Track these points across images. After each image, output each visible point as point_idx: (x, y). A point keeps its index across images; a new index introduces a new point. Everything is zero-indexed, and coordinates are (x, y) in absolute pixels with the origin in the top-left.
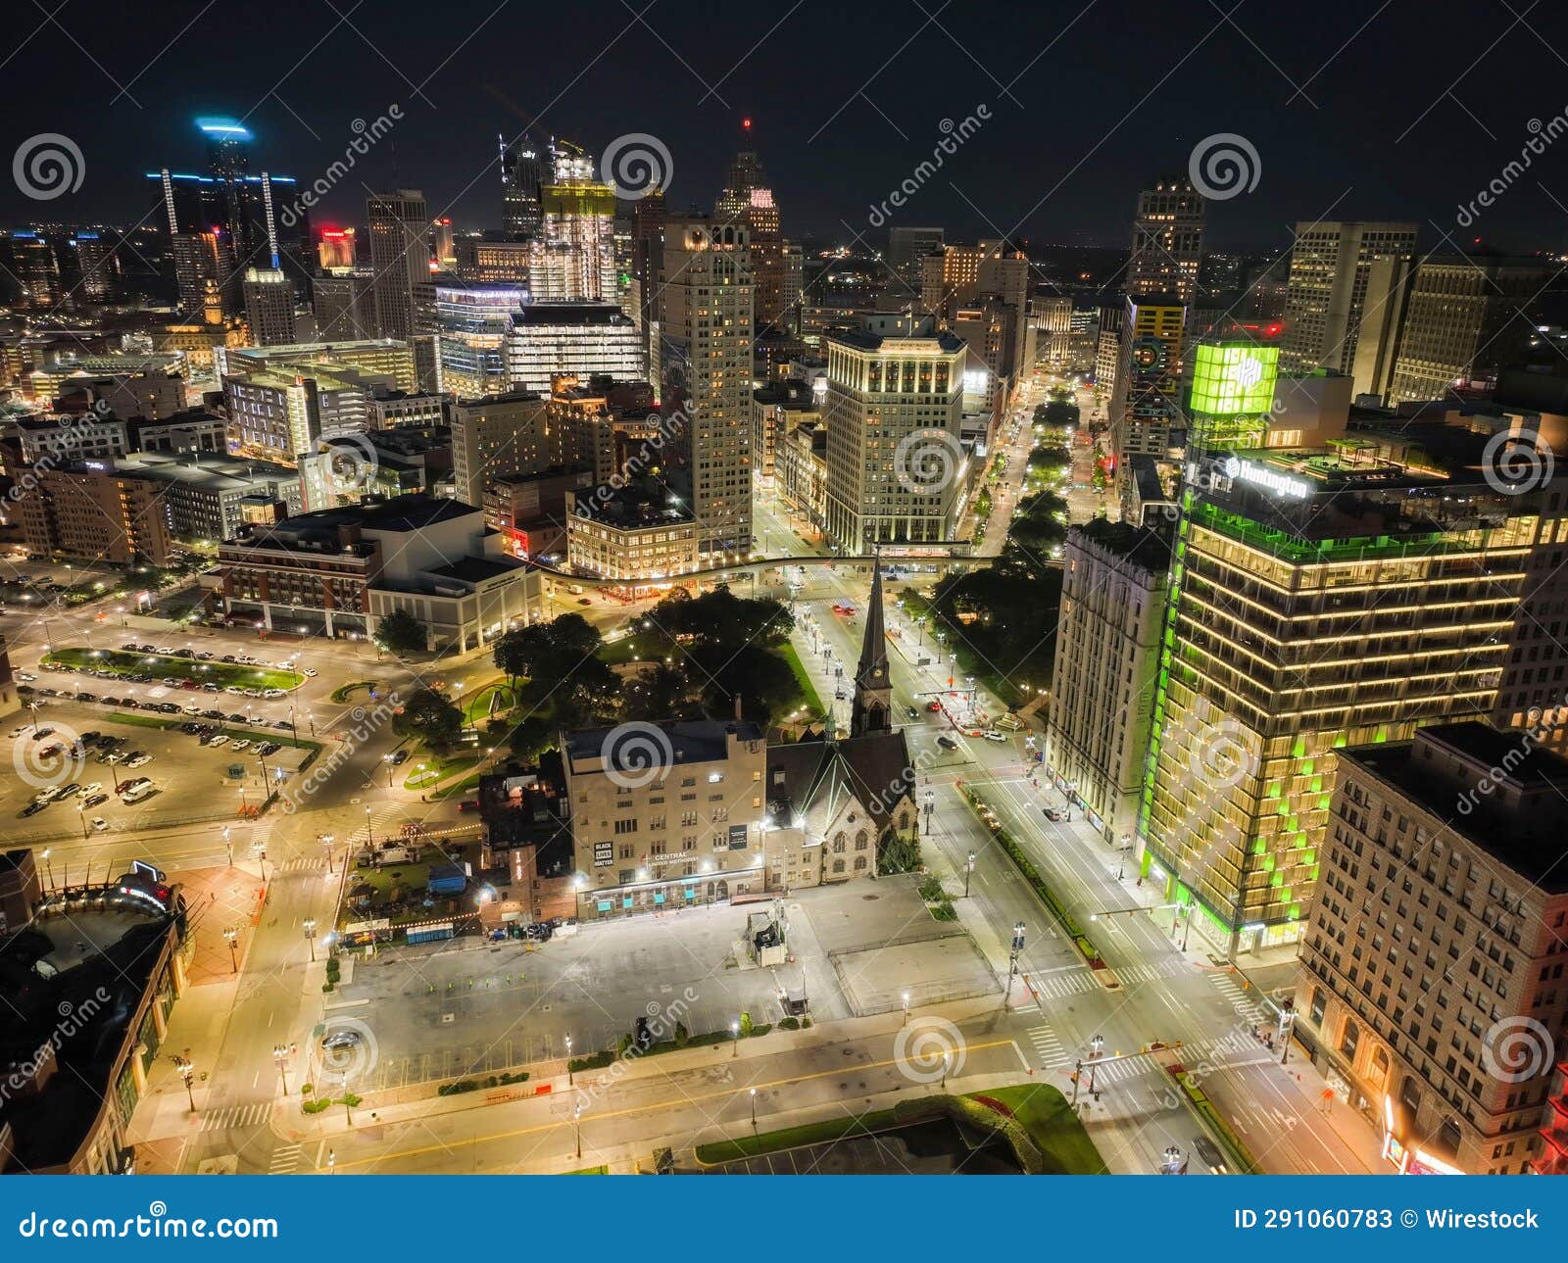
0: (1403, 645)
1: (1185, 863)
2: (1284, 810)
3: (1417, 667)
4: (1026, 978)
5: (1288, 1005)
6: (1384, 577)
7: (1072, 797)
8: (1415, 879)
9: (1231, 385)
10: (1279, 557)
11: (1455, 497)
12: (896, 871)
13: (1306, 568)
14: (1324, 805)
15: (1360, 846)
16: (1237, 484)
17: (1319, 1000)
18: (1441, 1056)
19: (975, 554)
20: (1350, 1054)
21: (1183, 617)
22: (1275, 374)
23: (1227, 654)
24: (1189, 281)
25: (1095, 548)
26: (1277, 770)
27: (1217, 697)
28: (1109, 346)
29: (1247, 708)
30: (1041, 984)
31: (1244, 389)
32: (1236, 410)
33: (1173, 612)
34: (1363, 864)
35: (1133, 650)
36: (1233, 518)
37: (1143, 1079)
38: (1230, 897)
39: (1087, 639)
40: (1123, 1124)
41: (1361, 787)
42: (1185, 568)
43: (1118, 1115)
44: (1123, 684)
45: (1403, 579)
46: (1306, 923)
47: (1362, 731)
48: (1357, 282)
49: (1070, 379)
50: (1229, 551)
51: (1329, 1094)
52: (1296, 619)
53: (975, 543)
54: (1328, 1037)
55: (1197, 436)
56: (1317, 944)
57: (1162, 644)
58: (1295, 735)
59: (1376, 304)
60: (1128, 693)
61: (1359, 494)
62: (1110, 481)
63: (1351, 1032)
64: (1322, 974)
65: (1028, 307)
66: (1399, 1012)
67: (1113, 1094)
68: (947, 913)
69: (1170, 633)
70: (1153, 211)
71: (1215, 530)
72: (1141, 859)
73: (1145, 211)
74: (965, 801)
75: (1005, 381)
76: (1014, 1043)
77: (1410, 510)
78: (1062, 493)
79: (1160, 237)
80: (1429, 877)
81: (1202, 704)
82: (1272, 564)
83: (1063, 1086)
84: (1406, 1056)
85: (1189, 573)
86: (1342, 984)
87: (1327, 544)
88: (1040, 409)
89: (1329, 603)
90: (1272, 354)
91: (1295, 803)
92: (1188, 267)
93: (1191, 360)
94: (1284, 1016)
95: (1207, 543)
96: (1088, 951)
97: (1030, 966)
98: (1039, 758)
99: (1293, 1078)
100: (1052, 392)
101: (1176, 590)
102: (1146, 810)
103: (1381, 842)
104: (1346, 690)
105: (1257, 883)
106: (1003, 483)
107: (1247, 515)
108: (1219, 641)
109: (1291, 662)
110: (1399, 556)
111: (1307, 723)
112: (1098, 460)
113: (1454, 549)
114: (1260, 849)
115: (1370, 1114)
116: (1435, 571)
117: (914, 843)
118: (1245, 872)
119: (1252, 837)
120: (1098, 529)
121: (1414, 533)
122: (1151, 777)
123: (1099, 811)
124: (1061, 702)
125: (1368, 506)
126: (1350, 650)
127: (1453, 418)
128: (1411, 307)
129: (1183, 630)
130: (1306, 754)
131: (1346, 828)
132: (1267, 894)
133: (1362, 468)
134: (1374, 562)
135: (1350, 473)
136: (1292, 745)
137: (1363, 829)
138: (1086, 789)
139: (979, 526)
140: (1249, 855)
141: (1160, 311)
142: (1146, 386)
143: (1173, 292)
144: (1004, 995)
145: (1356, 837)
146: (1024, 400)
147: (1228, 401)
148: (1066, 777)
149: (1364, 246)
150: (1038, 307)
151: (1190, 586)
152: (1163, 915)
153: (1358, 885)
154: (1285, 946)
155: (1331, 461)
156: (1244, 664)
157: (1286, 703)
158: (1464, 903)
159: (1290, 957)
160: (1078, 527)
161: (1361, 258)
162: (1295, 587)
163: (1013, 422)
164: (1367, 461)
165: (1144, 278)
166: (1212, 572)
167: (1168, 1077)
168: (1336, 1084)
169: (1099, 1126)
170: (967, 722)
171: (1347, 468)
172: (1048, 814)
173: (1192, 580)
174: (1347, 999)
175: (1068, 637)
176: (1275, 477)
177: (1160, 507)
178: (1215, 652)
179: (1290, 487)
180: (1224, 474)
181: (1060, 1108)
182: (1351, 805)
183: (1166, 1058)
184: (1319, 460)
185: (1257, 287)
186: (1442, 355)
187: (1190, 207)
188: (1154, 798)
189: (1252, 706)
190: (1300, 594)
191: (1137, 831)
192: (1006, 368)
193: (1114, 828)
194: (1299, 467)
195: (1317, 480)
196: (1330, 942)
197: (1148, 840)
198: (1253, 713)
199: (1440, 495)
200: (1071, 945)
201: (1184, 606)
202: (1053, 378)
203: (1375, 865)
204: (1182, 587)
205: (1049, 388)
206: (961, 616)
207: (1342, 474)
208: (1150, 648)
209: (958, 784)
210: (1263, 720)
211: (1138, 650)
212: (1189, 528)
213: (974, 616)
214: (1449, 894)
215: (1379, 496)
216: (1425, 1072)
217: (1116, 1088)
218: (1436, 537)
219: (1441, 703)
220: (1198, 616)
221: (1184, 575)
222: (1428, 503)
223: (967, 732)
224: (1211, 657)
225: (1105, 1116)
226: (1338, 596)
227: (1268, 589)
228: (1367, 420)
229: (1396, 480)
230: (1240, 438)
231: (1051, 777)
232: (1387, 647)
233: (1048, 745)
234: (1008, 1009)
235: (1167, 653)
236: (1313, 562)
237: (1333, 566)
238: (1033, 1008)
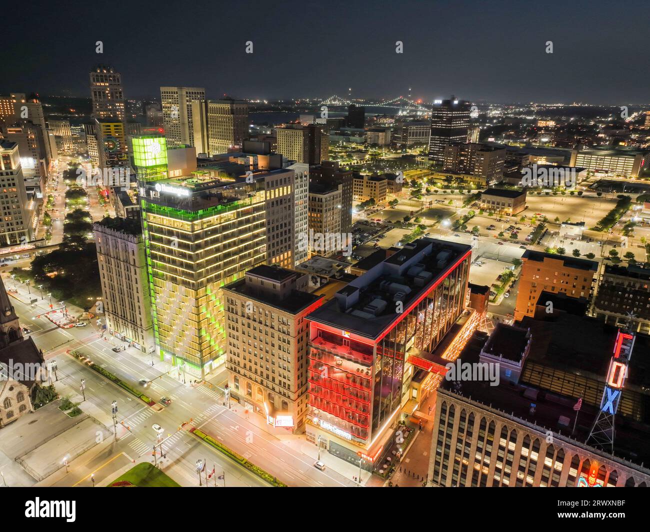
0: (235, 244)
1: (178, 349)
2: (208, 316)
3: (241, 251)
4: (122, 424)
5: (227, 386)
6: (223, 220)
7: (124, 339)
8: (256, 325)
9: (149, 154)
10: (184, 220)
11: (239, 188)
12: (44, 404)
13: (195, 222)
14: (222, 309)
15: (237, 320)
16: (161, 194)
17: (236, 380)
18: (277, 382)
19: (49, 244)
20: (250, 394)
21: (153, 251)
22: (166, 148)
23: (174, 262)
24: (121, 112)
25: (108, 231)
26: (203, 301)
27: (174, 280)
28: (92, 141)
29: (186, 281)
30: (130, 423)
31: (155, 155)
32: (154, 164)
33: (148, 251)
34: (239, 325)
35: (135, 270)
36: (163, 208)
37: (182, 440)
38: (197, 355)
39: (114, 271)
40: (178, 461)
41: (233, 299)
42: (149, 231)
43: (175, 459)
44: (135, 286)
45: (229, 220)
46: (226, 354)
47: (228, 278)
48: (188, 111)
49: (77, 157)
50: (165, 221)
51: (247, 412)
52: (196, 242)
53: (47, 239)
54: (242, 392)
55: (141, 177)
56: (231, 360)
57: (147, 264)
58: (206, 286)
59: (197, 118)
60: (137, 288)
61: (207, 191)
62: (108, 200)
63: (249, 386)
64: (235, 371)
65: (47, 126)
66: (262, 372)
67: (171, 452)
68: (78, 412)
69: (149, 259)
70: (98, 81)
71: (157, 214)
72: (159, 354)
73: (94, 81)
74: (73, 358)
75: (43, 161)
76: (124, 453)
77: (226, 195)
78: (86, 209)
79: (104, 93)
80: (260, 322)
81: (169, 285)
82: (183, 223)
83: (149, 460)
84: (267, 387)
85: (151, 233)
86: (242, 371)
87: (201, 212)
88: (65, 172)
89: (206, 234)
90: (163, 140)
91: (212, 311)
92: (120, 106)
93: (131, 146)
94: (226, 391)
95: (155, 219)
96: (146, 400)
97: (122, 417)
98: (104, 327)
99: (234, 412)
100: (70, 164)
101: (147, 242)
102: (157, 334)
103: (243, 316)
104: (220, 265)
105: (205, 346)
106: (55, 209)
107: (168, 206)
108: (169, 258)
109: (198, 259)
110: (226, 212)
111: (209, 281)
112: (100, 192)
113: (243, 206)
114: (203, 333)
115: (261, 412)
116: (238, 215)
117: (51, 387)
118: (200, 344)
119: (200, 330)
120: (107, 222)
121: (229, 202)
122: (155, 320)
123: (137, 341)
124: (109, 300)
125: (211, 195)
126: (218, 250)
127: (232, 159)
128: (209, 120)
129: (154, 257)
130: (211, 292)
131: (231, 315)
132: (210, 349)
133: (206, 181)
134: (218, 216)
135: (202, 184)
136: (206, 290)
137: (236, 314)
138: (129, 334)
139: (48, 231)
140: (200, 337)
141: (112, 125)
142: (114, 158)
143: (116, 116)
144: (114, 435)
145: (235, 316)
146: (56, 169)
147: (150, 161)
148: (119, 332)
149: (187, 96)
150: (52, 125)
151: (153, 238)
152: (174, 372)
153: (239, 334)
154: (221, 365)
155: (195, 180)
156: (181, 264)
157: (200, 275)
158: (272, 327)
159: (224, 369)
160: (98, 223)
161: (187, 101)
162: (193, 231)
163: (53, 180)
164: (207, 179)
165: (101, 111)
166: (160, 231)
167: (191, 434)
168: (249, 407)
169: (168, 468)
170: (65, 322)
171: (201, 182)
172: (115, 350)
173: (153, 236)
174: (245, 376)
175: (105, 271)
176: (175, 189)
177: (132, 208)
178: (169, 262)
179: (182, 192)
180: (155, 191)
181: (151, 469)
182: (231, 306)
183: (188, 427)
184: (190, 180)
185: (151, 113)
186: (223, 137)
187: (114, 80)
188: (159, 328)
189: (188, 280)
190: (195, 232)
191: (155, 343)
192: (42, 154)
193: (145, 346)
194: (184, 183)
195: (191, 188)
196: (235, 358)
197: (160, 345)
198: (189, 282)
199: (234, 188)
200: (139, 401)
201: (152, 247)
202: (69, 158)
203: (243, 325)
204: (150, 240)
205: (68, 162)
206: (49, 275)
207: (199, 185)
208: (142, 267)
209: (68, 352)
210: (193, 284)
211: (138, 270)
212: (147, 215)
213: (56, 273)
214: (267, 326)
215: (214, 191)
216: (273, 389)
217: (171, 449)
218: (236, 203)
219: (251, 261)
220: (159, 250)
221: (149, 234)
222: (231, 191)
223: (66, 327)
224: (168, 265)
225: (171, 462)
226: (209, 230)
227: (183, 233)
228: (203, 163)
229: (218, 184)
230: (159, 175)
231: (112, 334)
232: (230, 246)
233: (107, 321)
234: (117, 440)
235: (150, 268)
236: (197, 220)
237: (205, 220)
238: (129, 434)
